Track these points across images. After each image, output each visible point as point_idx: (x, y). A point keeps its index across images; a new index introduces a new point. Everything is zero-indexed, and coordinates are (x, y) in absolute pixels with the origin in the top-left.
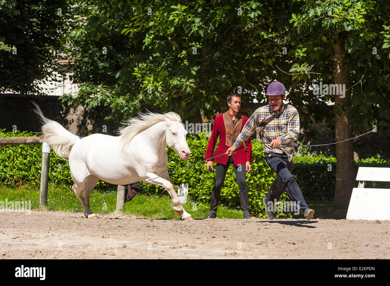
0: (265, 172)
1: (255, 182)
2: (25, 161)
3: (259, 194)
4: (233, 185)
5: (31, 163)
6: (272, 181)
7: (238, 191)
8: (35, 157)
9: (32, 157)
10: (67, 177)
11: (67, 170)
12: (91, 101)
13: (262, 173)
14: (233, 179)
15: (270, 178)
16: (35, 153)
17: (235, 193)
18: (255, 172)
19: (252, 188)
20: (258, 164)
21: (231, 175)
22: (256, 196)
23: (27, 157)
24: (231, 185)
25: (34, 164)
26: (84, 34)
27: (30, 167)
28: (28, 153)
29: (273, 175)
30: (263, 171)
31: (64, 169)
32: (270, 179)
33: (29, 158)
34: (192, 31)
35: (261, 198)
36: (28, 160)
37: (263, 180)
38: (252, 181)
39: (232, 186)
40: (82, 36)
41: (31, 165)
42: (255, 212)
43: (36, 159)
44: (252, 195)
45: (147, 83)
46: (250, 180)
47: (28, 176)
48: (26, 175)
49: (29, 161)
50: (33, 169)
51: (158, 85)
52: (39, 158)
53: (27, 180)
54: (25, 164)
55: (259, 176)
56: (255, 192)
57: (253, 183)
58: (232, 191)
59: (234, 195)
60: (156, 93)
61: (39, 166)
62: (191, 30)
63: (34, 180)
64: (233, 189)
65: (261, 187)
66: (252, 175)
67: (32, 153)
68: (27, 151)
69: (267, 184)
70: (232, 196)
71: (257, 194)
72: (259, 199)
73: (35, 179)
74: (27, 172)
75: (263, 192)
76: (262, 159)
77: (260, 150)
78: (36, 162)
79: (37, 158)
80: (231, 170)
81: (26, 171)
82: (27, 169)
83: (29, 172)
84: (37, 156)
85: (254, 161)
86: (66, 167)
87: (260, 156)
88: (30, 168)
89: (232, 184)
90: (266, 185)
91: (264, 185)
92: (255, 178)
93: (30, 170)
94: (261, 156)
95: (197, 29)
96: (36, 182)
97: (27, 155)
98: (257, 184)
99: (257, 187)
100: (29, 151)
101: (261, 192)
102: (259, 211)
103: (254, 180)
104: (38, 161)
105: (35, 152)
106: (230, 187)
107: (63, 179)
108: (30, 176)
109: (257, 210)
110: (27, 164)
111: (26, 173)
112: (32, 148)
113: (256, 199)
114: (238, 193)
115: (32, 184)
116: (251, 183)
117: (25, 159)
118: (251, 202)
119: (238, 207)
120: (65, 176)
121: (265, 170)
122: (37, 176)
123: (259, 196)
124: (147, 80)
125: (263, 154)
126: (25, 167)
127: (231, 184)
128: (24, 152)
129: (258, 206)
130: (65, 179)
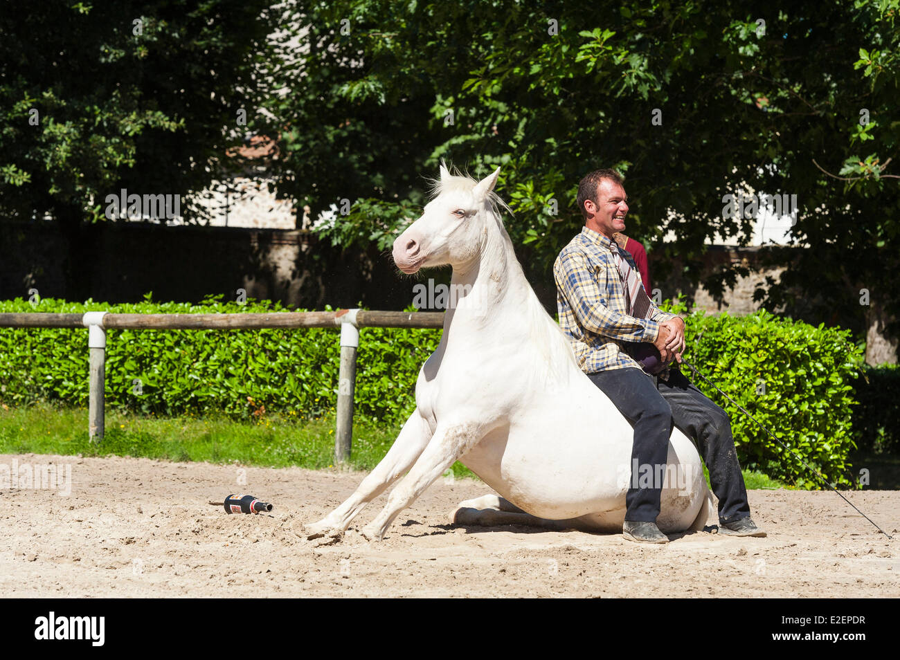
0: (810, 390)
1: (790, 410)
2: (273, 365)
3: (797, 436)
4: (744, 417)
5: (285, 368)
6: (824, 408)
7: (754, 430)
8: (295, 354)
9: (288, 356)
10: (369, 399)
11: (369, 384)
12: (383, 235)
13: (803, 392)
14: (743, 404)
15: (819, 401)
16: (294, 348)
17: (749, 434)
18: (790, 390)
19: (783, 423)
20: (795, 371)
21: (740, 394)
22: (791, 442)
23: (277, 356)
24: (738, 418)
25: (293, 371)
26: (367, 93)
27: (283, 378)
28: (281, 347)
29: (824, 395)
30: (806, 387)
31: (362, 381)
32: (820, 405)
33: (281, 358)
34: (625, 86)
35: (800, 445)
36: (279, 361)
37: (805, 407)
38: (783, 410)
39: (741, 419)
40: (363, 96)
41: (286, 373)
42: (788, 477)
43: (297, 360)
44: (782, 439)
45: (520, 196)
46: (779, 406)
47: (278, 397)
48: (275, 394)
49: (281, 364)
50: (290, 381)
51: (542, 201)
52: (303, 358)
53: (276, 405)
54: (271, 370)
55: (797, 397)
56: (789, 431)
57: (785, 414)
58: (741, 431)
59: (746, 439)
60: (539, 217)
61: (304, 374)
62: (623, 82)
63: (293, 406)
64: (746, 424)
65: (800, 421)
66: (783, 396)
67: (288, 346)
68: (276, 343)
69: (814, 415)
70: (740, 441)
71: (793, 436)
72: (796, 447)
73: (295, 403)
74: (278, 387)
75: (804, 433)
76: (803, 359)
77: (799, 341)
78: (296, 367)
79: (299, 358)
80: (740, 385)
81: (275, 385)
82: (277, 382)
83: (282, 389)
84: (300, 353)
85: (788, 366)
86: (365, 377)
87: (799, 356)
88: (285, 379)
89: (741, 415)
90: (812, 418)
91: (806, 417)
92: (790, 402)
93: (283, 383)
94: (802, 355)
95: (635, 81)
96: (296, 410)
97: (278, 350)
98: (794, 416)
99: (792, 422)
100: (281, 342)
101: (801, 431)
102: (797, 473)
103: (787, 406)
104: (302, 364)
105: (295, 344)
106: (738, 422)
107: (359, 403)
108: (283, 396)
109: (793, 472)
110: (276, 370)
111: (275, 390)
112: (288, 336)
113: (792, 447)
114: (755, 434)
115: (288, 414)
116: (781, 414)
117: (273, 359)
118: (782, 454)
119: (754, 465)
120: (363, 397)
121: (809, 385)
122: (301, 395)
123: (798, 442)
124: (521, 191)
125: (806, 349)
126: (272, 377)
127: (739, 416)
128: (270, 345)
129: (794, 462)
130: (363, 404)
